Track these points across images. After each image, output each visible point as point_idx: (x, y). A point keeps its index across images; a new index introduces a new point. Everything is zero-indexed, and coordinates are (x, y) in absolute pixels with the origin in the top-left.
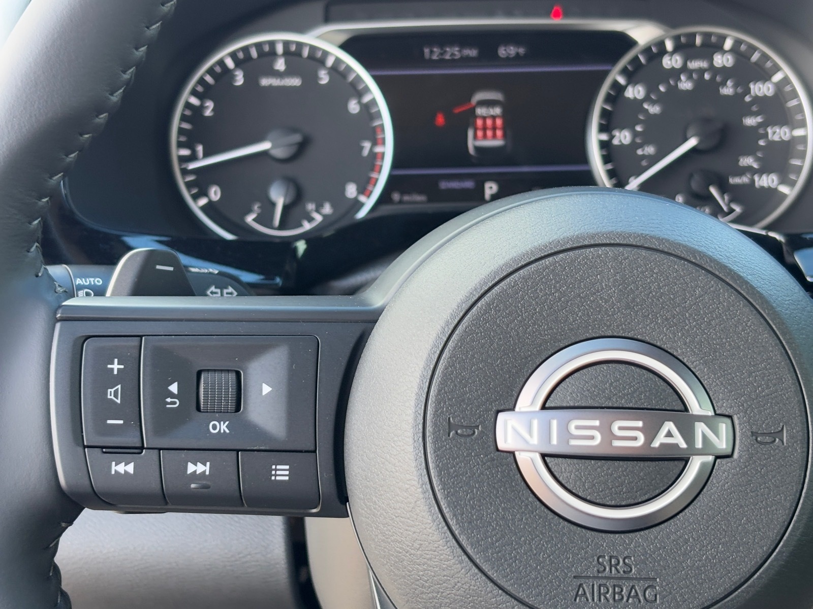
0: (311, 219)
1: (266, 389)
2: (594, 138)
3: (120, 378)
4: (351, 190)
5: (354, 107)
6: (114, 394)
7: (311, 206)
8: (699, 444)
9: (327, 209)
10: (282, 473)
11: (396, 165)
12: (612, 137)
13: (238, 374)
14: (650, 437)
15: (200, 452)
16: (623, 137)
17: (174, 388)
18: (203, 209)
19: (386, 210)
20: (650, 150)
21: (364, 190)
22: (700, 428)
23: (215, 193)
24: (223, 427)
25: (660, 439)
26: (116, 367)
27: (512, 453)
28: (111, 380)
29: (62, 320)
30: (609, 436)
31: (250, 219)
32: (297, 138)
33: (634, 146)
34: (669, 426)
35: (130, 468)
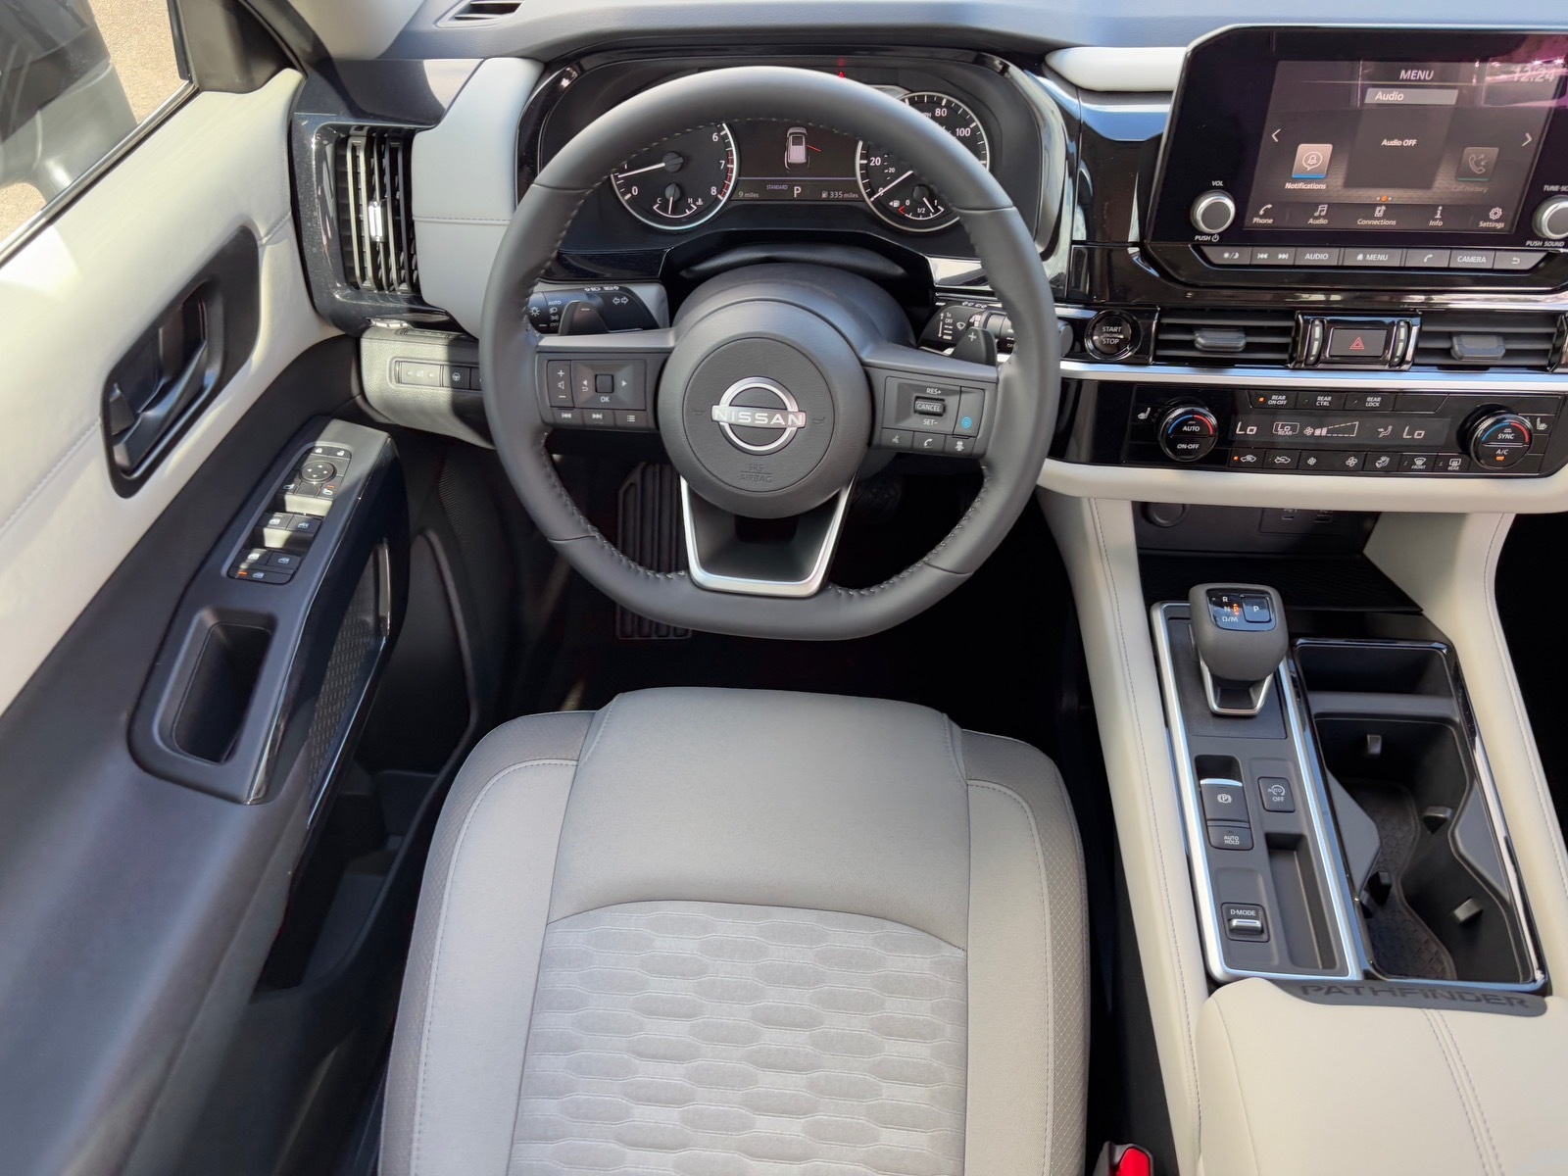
0: (690, 208)
1: (624, 383)
2: (858, 162)
3: (563, 378)
4: (714, 191)
5: (715, 137)
6: (561, 385)
7: (690, 200)
8: (790, 423)
9: (700, 202)
10: (632, 418)
11: (739, 174)
12: (870, 161)
13: (613, 377)
14: (771, 419)
15: (597, 410)
16: (876, 161)
17: (585, 383)
18: (627, 201)
19: (733, 204)
20: (892, 170)
21: (720, 192)
22: (791, 417)
23: (635, 191)
24: (606, 399)
25: (774, 421)
26: (561, 373)
27: (718, 422)
28: (560, 379)
29: (539, 352)
30: (754, 419)
31: (655, 207)
32: (681, 160)
33: (882, 167)
34: (778, 416)
35: (570, 416)
